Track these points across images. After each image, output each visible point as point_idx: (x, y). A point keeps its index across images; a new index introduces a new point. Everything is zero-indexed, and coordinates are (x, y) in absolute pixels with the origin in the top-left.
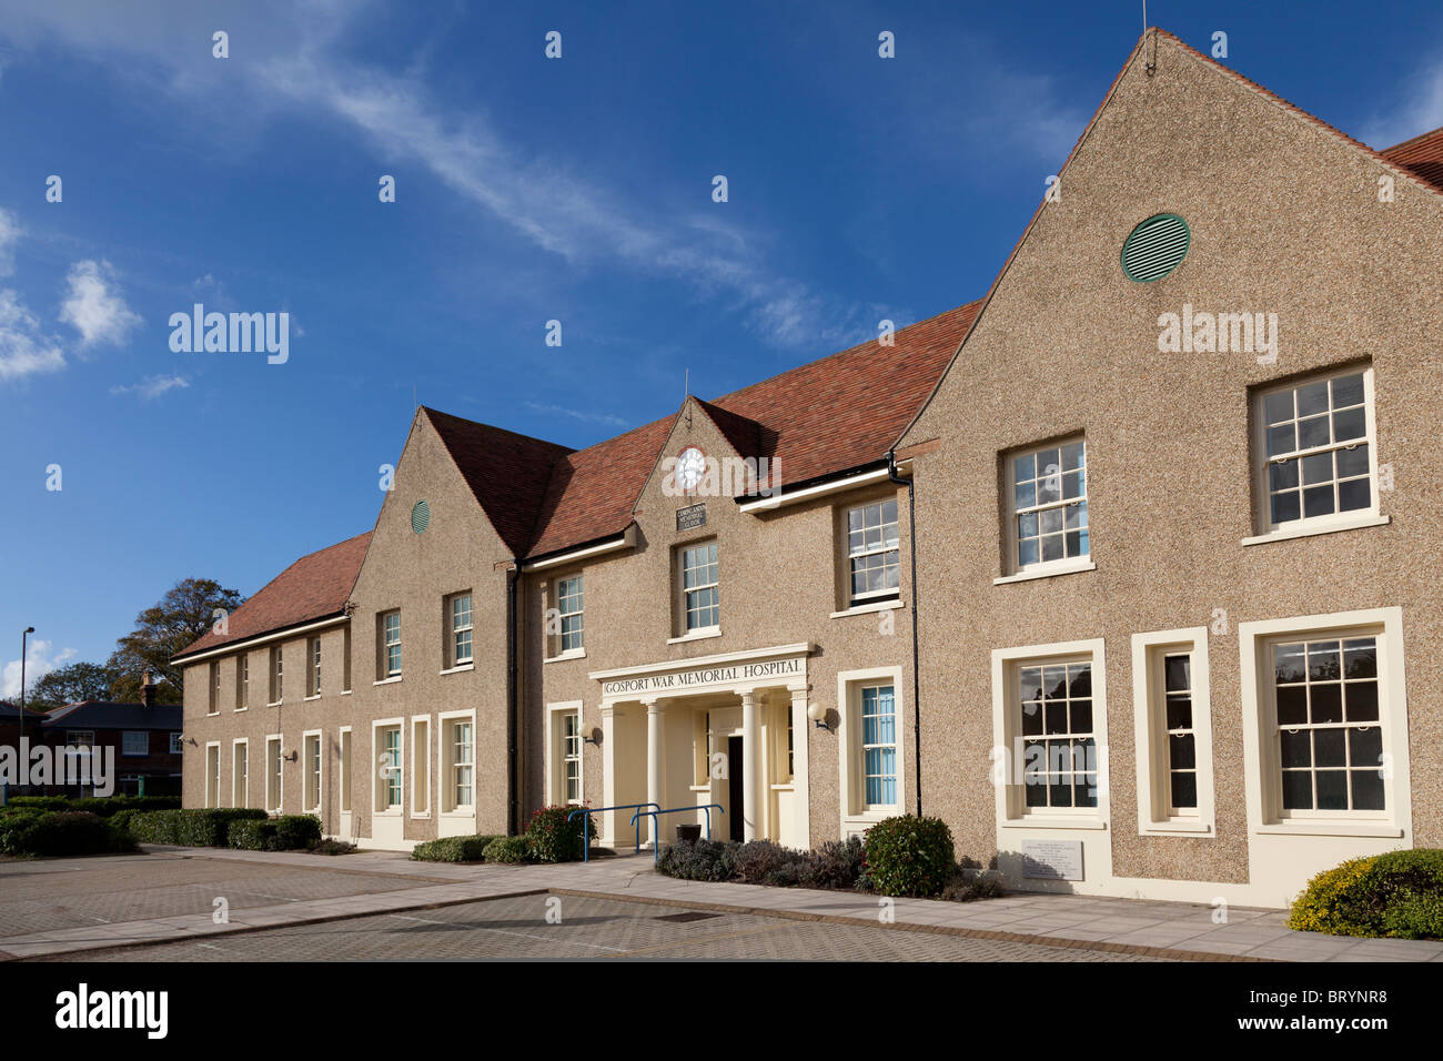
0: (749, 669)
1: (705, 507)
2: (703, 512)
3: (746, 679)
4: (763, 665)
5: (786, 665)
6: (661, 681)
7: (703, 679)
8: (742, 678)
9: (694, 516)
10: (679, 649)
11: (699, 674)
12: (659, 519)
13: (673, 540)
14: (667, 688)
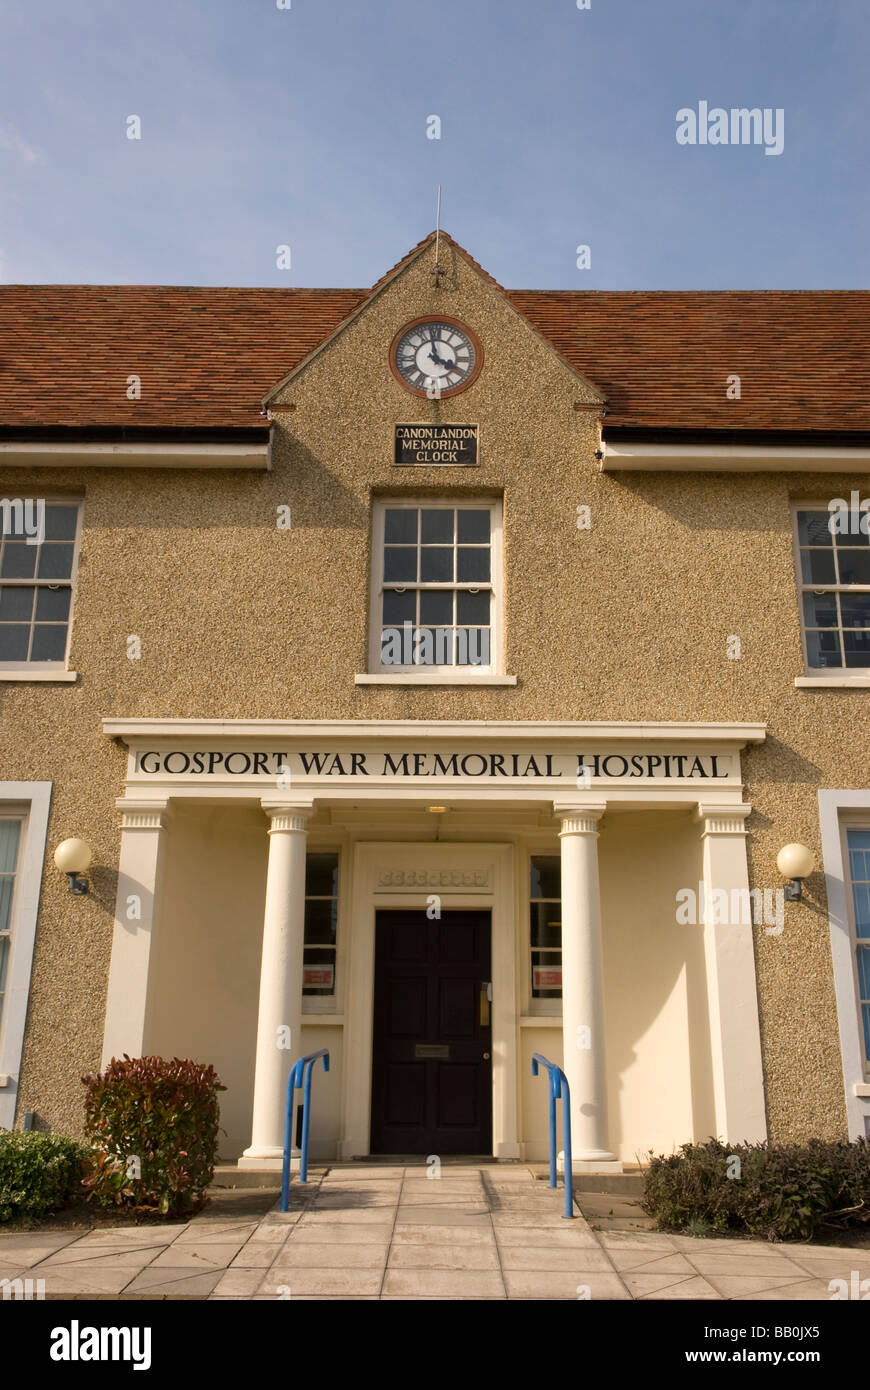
0: (589, 760)
1: (477, 435)
2: (470, 443)
3: (581, 782)
5: (688, 765)
6: (328, 762)
7: (459, 768)
8: (571, 778)
9: (440, 445)
10: (386, 698)
11: (446, 758)
12: (343, 430)
13: (383, 478)
14: (348, 779)
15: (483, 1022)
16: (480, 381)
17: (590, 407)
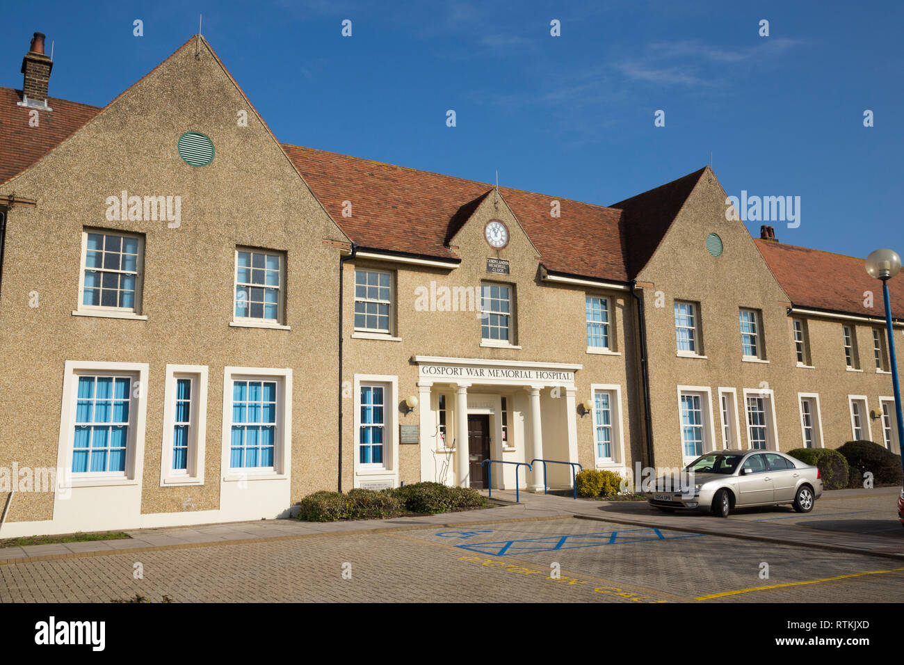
0: (539, 373)
1: (510, 264)
2: (508, 267)
3: (537, 380)
4: (548, 372)
5: (562, 375)
6: (474, 372)
7: (508, 375)
8: (535, 378)
9: (499, 266)
10: (488, 351)
11: (504, 371)
12: (472, 258)
13: (484, 276)
14: (480, 377)
15: (487, 448)
16: (509, 246)
17: (538, 258)
